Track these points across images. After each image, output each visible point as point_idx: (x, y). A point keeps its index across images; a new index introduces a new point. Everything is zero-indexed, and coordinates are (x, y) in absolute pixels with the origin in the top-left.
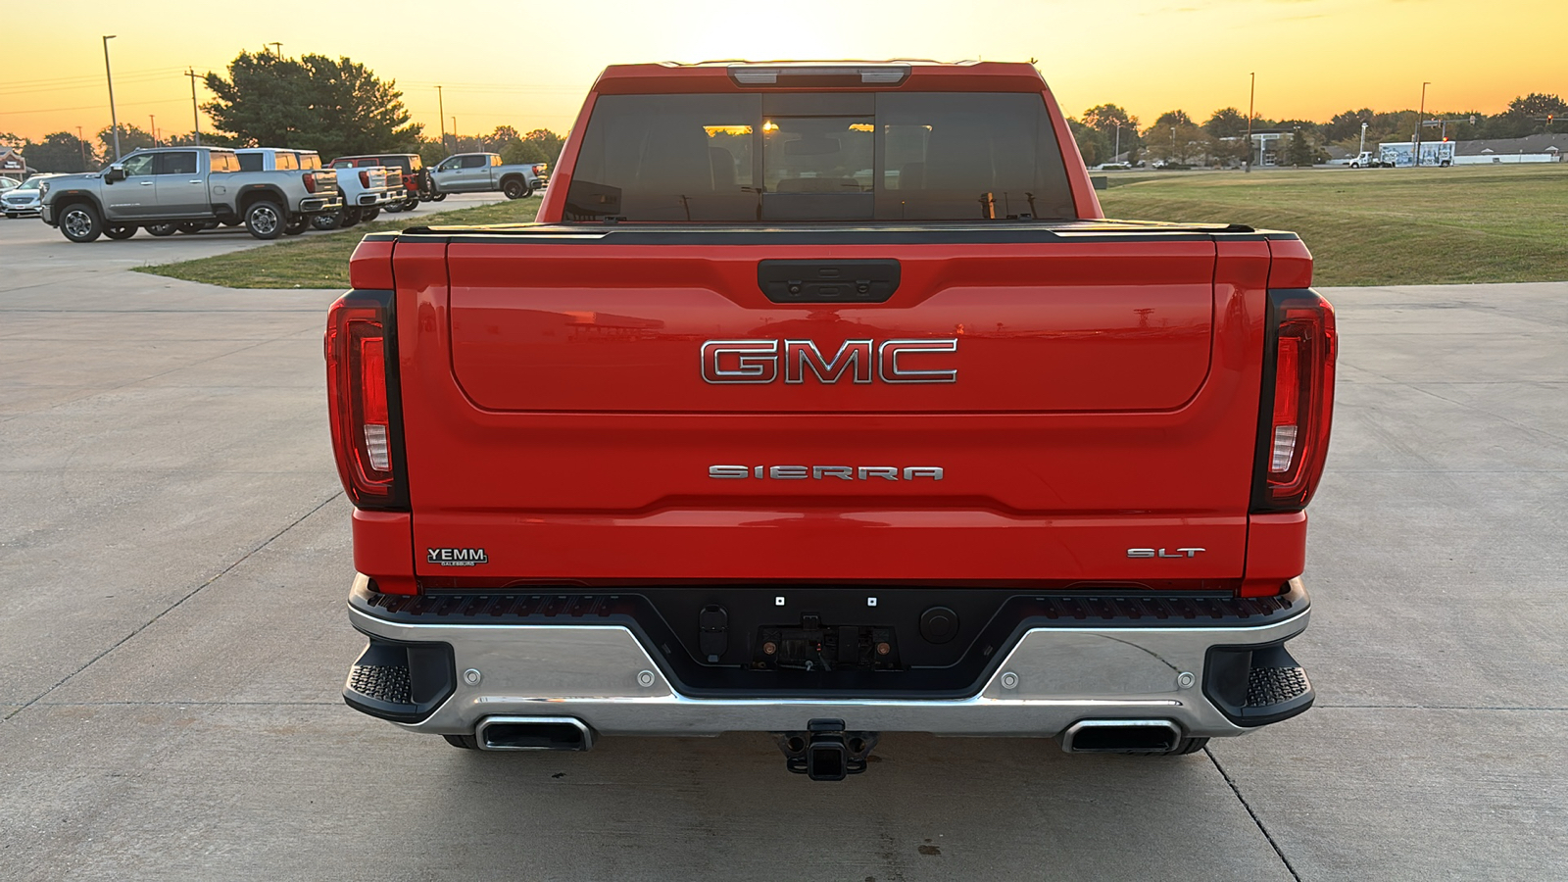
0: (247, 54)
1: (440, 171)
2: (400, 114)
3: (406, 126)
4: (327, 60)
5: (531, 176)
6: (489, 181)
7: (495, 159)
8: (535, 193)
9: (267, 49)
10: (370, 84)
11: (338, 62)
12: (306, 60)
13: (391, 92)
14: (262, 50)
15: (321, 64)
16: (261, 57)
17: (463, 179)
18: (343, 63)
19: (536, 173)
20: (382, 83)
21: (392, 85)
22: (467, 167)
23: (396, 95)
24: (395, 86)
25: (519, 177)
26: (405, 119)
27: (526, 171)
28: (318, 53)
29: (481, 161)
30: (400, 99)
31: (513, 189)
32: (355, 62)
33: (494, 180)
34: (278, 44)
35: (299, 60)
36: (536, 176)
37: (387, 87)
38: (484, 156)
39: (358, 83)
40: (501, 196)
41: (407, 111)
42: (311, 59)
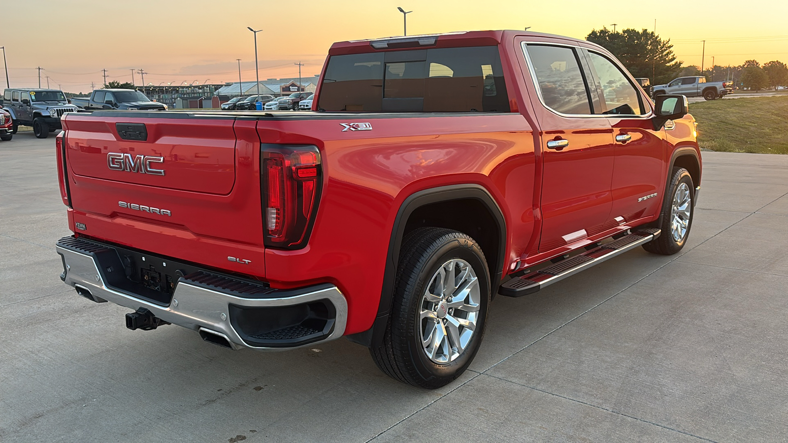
0: (595, 31)
1: (669, 86)
2: (670, 57)
3: (673, 63)
4: (635, 31)
5: (722, 88)
6: (696, 91)
7: (702, 80)
8: (723, 98)
9: (605, 28)
10: (656, 42)
11: (641, 31)
12: (624, 32)
13: (667, 45)
14: (602, 28)
15: (631, 33)
16: (602, 32)
17: (682, 91)
18: (643, 32)
19: (724, 86)
20: (662, 41)
21: (668, 42)
22: (684, 84)
23: (670, 47)
24: (669, 43)
25: (714, 88)
26: (673, 59)
27: (719, 85)
28: (631, 28)
29: (693, 80)
30: (671, 49)
31: (710, 95)
32: (649, 31)
33: (699, 91)
34: (615, 25)
35: (621, 32)
36: (724, 88)
37: (665, 43)
38: (695, 78)
39: (649, 42)
40: (702, 99)
41: (674, 55)
42: (628, 31)
